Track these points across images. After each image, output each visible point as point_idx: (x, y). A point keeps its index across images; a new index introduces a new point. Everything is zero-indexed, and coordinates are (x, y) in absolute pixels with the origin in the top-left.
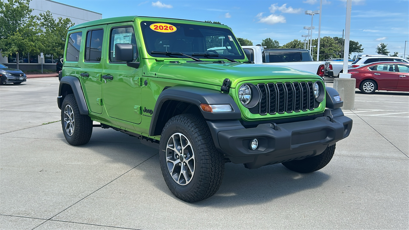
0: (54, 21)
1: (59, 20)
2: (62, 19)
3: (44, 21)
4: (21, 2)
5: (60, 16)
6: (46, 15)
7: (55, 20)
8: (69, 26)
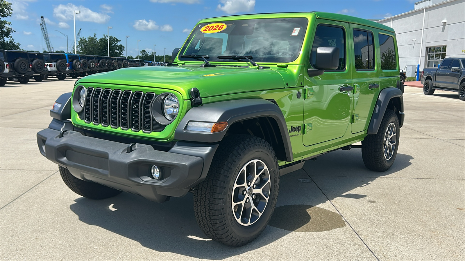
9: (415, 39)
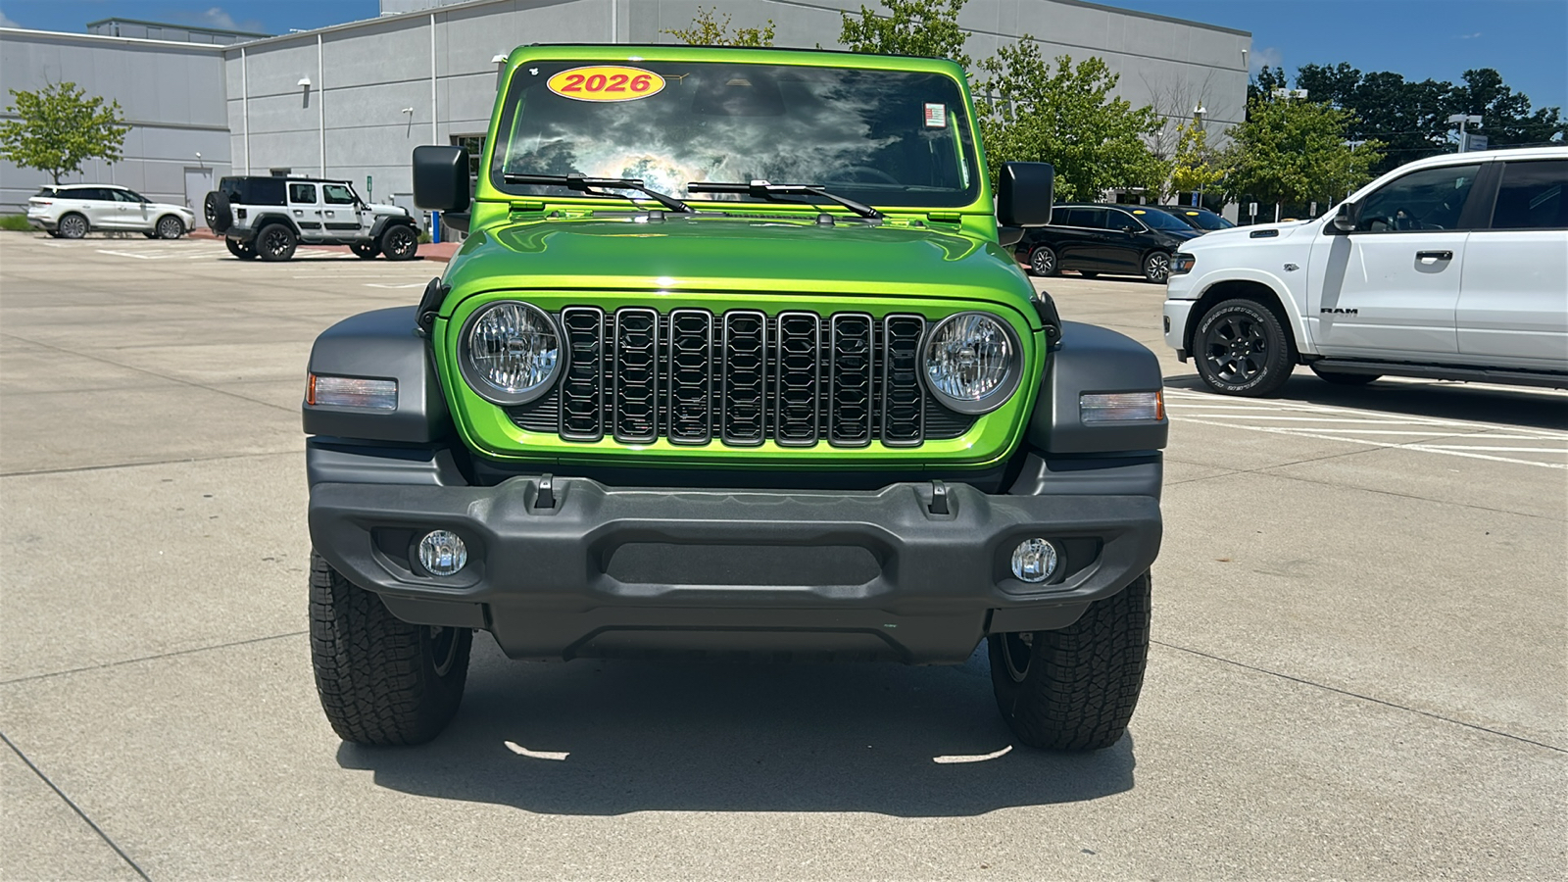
0: (1042, 73)
1: (1059, 67)
2: (1069, 60)
3: (1011, 75)
4: (929, 10)
5: (1062, 52)
6: (1019, 52)
7: (1048, 69)
8: (1099, 88)
9: (411, 109)
